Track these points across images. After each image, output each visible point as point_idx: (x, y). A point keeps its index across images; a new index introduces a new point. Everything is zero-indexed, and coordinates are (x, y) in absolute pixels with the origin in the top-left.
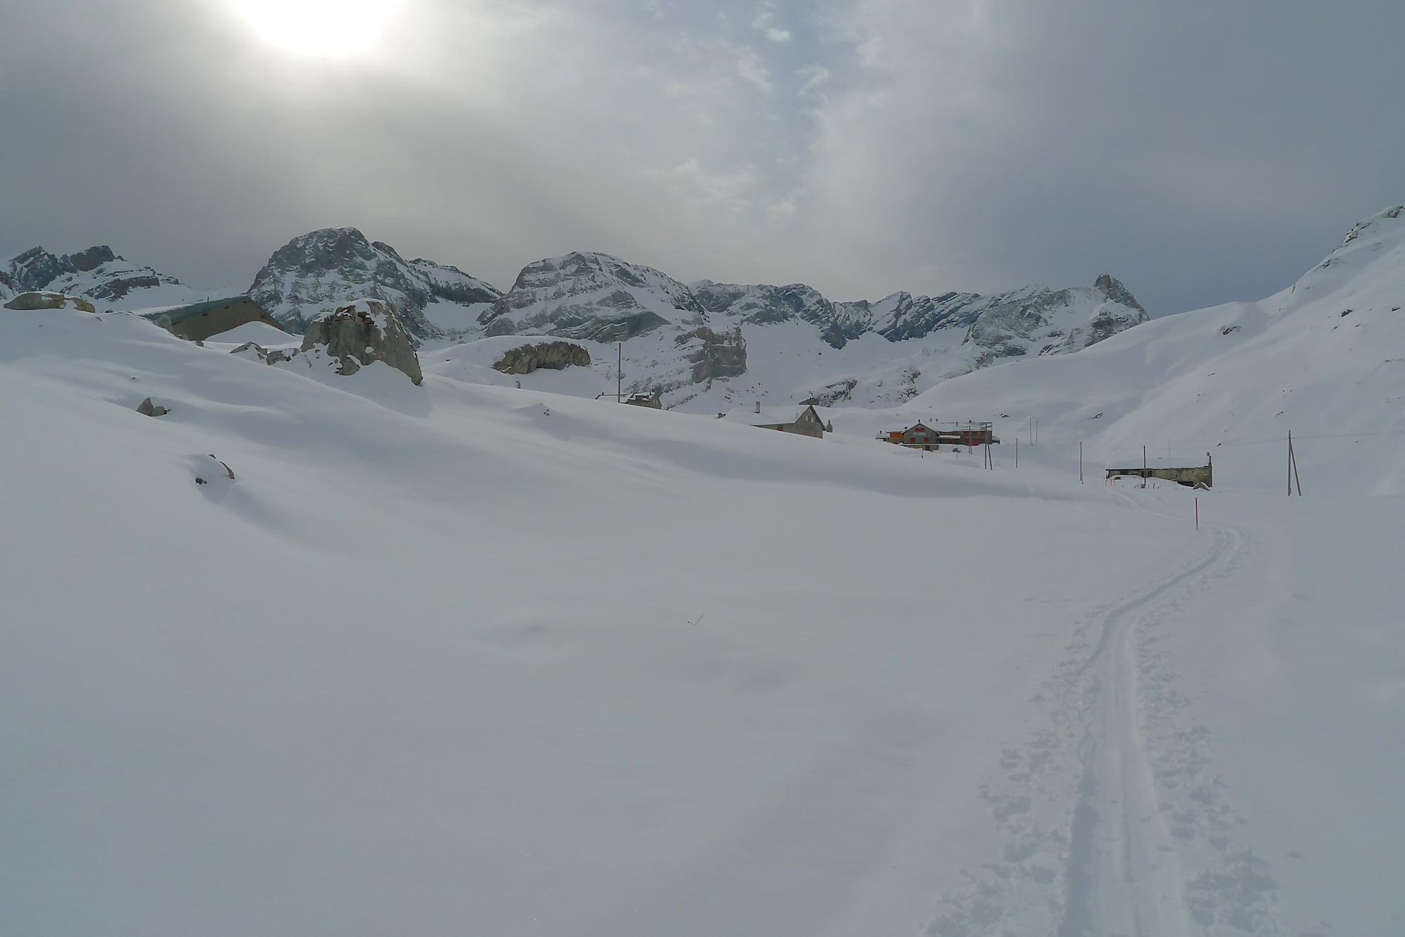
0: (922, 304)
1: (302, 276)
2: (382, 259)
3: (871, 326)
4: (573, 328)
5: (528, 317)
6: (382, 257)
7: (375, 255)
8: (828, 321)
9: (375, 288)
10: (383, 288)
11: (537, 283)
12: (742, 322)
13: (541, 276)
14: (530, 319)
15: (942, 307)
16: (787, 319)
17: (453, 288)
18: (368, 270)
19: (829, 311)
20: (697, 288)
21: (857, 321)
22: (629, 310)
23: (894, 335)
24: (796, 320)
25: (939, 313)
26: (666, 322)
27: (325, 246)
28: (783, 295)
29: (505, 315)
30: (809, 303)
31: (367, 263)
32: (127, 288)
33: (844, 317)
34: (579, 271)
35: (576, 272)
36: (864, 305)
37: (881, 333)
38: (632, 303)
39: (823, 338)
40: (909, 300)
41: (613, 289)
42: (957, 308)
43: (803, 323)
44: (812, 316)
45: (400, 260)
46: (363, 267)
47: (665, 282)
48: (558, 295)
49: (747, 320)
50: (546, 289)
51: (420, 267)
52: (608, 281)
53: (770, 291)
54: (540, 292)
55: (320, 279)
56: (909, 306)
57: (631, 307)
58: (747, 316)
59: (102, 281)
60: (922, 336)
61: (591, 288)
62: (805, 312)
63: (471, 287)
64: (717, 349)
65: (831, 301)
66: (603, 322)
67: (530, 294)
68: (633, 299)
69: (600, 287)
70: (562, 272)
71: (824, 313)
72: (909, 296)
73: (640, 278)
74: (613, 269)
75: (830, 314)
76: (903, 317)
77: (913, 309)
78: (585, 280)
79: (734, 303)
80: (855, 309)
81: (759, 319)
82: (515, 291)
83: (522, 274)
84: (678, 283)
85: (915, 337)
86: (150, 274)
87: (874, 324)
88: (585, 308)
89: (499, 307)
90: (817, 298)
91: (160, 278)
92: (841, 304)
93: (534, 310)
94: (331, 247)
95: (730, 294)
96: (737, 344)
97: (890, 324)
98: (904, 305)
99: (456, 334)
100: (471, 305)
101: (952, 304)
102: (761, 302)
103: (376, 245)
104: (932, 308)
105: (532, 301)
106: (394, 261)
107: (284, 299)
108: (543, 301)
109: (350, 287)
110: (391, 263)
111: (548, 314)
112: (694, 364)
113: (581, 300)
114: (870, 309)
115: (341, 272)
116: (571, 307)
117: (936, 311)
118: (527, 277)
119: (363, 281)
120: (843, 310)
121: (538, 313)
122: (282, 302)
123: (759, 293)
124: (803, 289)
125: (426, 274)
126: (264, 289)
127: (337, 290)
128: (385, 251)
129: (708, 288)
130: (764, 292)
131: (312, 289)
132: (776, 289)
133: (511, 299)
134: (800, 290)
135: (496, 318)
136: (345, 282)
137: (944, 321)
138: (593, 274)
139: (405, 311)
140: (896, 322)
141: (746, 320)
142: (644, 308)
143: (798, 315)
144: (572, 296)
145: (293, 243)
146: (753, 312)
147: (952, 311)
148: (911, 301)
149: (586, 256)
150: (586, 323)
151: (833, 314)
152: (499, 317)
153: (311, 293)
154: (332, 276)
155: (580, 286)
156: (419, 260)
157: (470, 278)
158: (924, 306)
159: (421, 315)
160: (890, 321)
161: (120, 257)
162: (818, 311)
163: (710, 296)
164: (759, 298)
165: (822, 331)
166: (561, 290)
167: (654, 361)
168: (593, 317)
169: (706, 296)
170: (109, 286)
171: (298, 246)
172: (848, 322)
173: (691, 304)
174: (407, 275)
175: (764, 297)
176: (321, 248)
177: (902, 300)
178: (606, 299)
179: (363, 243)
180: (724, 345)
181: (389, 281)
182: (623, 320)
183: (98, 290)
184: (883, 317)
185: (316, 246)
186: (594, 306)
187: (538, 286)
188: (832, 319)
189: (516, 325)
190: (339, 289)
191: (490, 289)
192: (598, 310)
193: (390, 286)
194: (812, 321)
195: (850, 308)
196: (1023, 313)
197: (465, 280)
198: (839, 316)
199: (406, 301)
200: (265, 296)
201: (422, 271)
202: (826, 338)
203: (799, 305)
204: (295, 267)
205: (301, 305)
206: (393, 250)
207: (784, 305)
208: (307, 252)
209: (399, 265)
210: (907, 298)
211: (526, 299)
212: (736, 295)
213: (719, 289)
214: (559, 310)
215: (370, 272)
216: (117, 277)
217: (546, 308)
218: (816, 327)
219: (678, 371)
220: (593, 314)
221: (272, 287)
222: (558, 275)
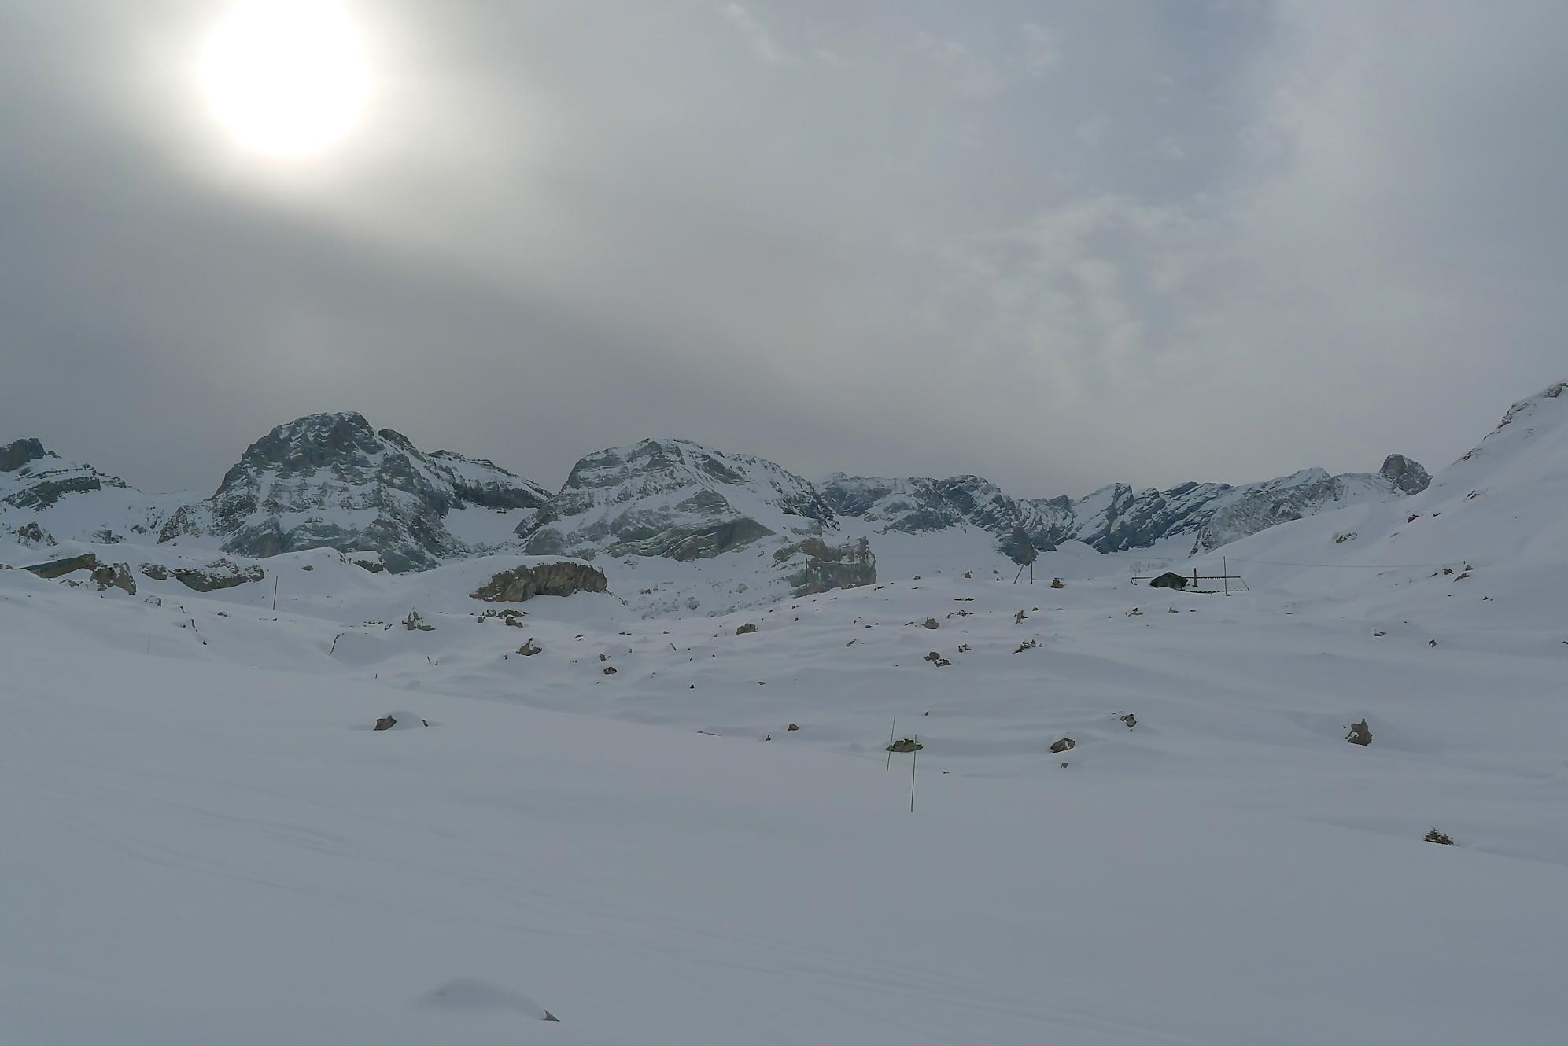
0: (1148, 500)
1: (284, 476)
2: (391, 452)
3: (1073, 531)
4: (643, 541)
5: (582, 527)
6: (390, 448)
7: (381, 448)
8: (1009, 526)
9: (379, 491)
10: (391, 490)
11: (596, 481)
12: (886, 529)
13: (602, 472)
14: (584, 529)
15: (1177, 504)
16: (951, 524)
17: (485, 489)
18: (371, 466)
19: (1010, 512)
20: (823, 484)
21: (1053, 525)
22: (718, 516)
23: (1107, 543)
24: (964, 525)
25: (1173, 512)
26: (769, 532)
27: (317, 436)
28: (946, 491)
29: (552, 525)
30: (983, 501)
31: (371, 458)
32: (58, 493)
33: (1034, 520)
34: (653, 465)
35: (649, 466)
36: (1064, 503)
37: (1088, 541)
38: (723, 506)
39: (1002, 550)
40: (1128, 494)
41: (697, 489)
42: (1199, 505)
43: (971, 527)
44: (987, 520)
45: (416, 453)
46: (364, 463)
47: (777, 477)
48: (624, 497)
49: (894, 526)
50: (607, 489)
51: (443, 461)
52: (691, 477)
53: (926, 485)
54: (599, 494)
55: (308, 480)
56: (1129, 503)
57: (722, 511)
58: (894, 522)
59: (27, 484)
60: (1148, 544)
61: (669, 487)
62: (978, 513)
63: (509, 487)
64: (832, 568)
65: (1015, 498)
66: (683, 533)
67: (586, 497)
68: (725, 501)
69: (680, 485)
70: (630, 466)
71: (1003, 515)
72: (1129, 489)
73: (738, 472)
74: (700, 461)
75: (1013, 517)
76: (1121, 518)
77: (1131, 509)
78: (660, 477)
79: (875, 503)
80: (1051, 508)
81: (910, 525)
82: (566, 492)
83: (576, 470)
84: (795, 478)
85: (1138, 545)
86: (88, 474)
87: (1078, 529)
88: (659, 515)
89: (544, 514)
90: (993, 495)
91: (101, 480)
92: (1030, 503)
93: (591, 517)
94: (324, 438)
95: (870, 491)
96: (862, 561)
97: (1102, 528)
98: (1121, 502)
99: (485, 551)
100: (509, 511)
101: (1192, 498)
102: (913, 502)
103: (384, 433)
104: (1162, 505)
105: (588, 506)
106: (407, 454)
107: (259, 507)
108: (603, 505)
109: (346, 489)
110: (402, 458)
111: (609, 522)
112: (797, 588)
113: (653, 503)
114: (1073, 508)
115: (336, 470)
116: (640, 512)
117: (1169, 510)
118: (582, 474)
119: (364, 482)
120: (1033, 511)
121: (596, 521)
122: (256, 510)
123: (910, 489)
124: (974, 483)
125: (449, 471)
126: (234, 493)
127: (328, 494)
128: (396, 442)
129: (840, 483)
130: (918, 488)
131: (297, 493)
132: (935, 483)
133: (560, 503)
134: (969, 484)
135: (540, 529)
136: (341, 484)
137: (1180, 522)
138: (671, 468)
139: (417, 520)
140: (1109, 527)
141: (891, 527)
142: (739, 513)
143: (966, 518)
144: (642, 498)
145: (275, 433)
146: (901, 515)
147: (1191, 509)
148: (1132, 496)
149: (663, 444)
150: (660, 534)
151: (1017, 516)
152: (544, 527)
153: (296, 498)
154: (324, 475)
155: (653, 485)
156: (441, 453)
157: (509, 475)
158: (1150, 503)
159: (440, 526)
160: (1100, 524)
161: (52, 453)
162: (995, 512)
163: (842, 495)
164: (911, 495)
165: (1001, 540)
166: (629, 490)
167: (741, 585)
168: (670, 526)
169: (837, 494)
170: (36, 491)
171: (282, 437)
172: (1040, 527)
173: (813, 505)
174: (424, 473)
175: (918, 494)
176: (311, 439)
177: (1118, 494)
178: (688, 502)
179: (367, 432)
180: (841, 562)
181: (397, 481)
182: (710, 530)
183: (20, 496)
184: (1090, 519)
185: (304, 437)
186: (672, 511)
187: (597, 485)
188: (1015, 524)
189: (565, 538)
190: (332, 492)
191: (536, 490)
192: (677, 516)
193: (401, 488)
194: (986, 527)
195: (1043, 507)
196: (1274, 511)
197: (501, 478)
198: (1026, 518)
199: (420, 507)
200: (235, 503)
201: (444, 467)
202: (1007, 550)
203: (968, 505)
204: (277, 464)
205: (281, 513)
206: (406, 439)
207: (946, 504)
208: (292, 444)
209: (413, 460)
210: (1124, 493)
211: (581, 502)
212: (878, 493)
213: (855, 485)
214: (623, 517)
215: (374, 470)
216: (46, 479)
217: (607, 515)
218: (992, 534)
219: (773, 597)
220: (669, 522)
221: (245, 491)
222: (624, 471)
